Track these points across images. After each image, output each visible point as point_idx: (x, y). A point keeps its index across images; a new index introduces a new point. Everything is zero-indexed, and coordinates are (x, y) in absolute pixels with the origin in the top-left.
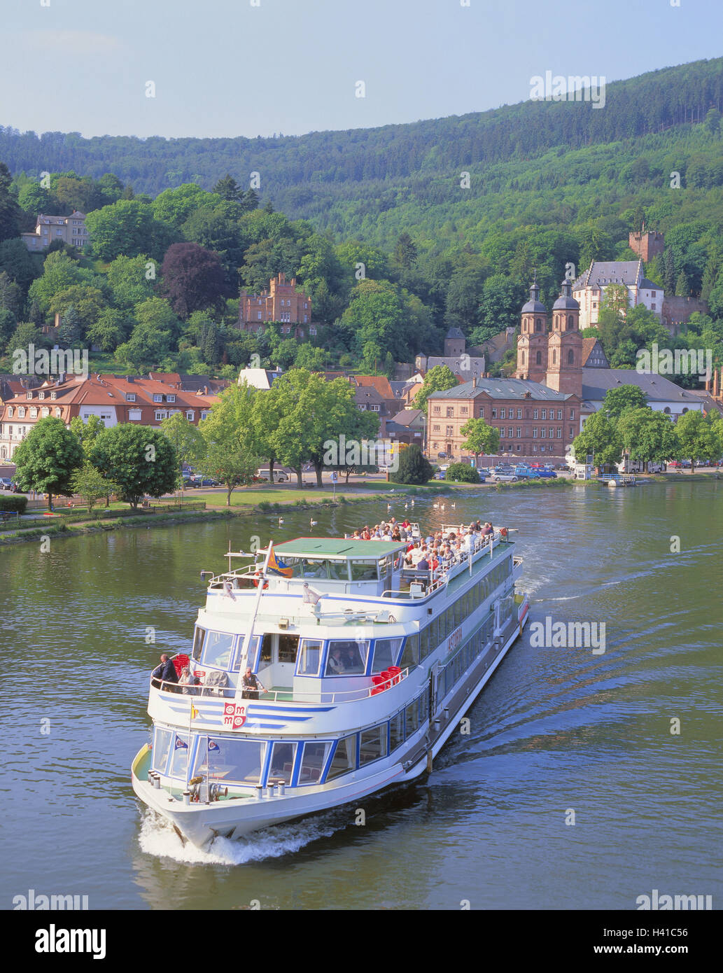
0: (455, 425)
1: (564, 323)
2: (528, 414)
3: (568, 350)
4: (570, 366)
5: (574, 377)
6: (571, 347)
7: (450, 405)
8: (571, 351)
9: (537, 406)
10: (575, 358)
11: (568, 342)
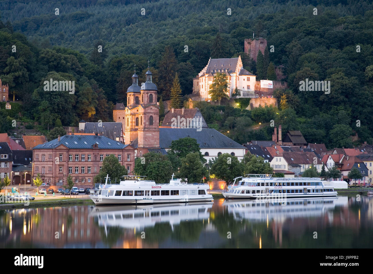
0: (46, 166)
1: (146, 99)
2: (96, 158)
3: (149, 116)
4: (151, 127)
5: (153, 133)
6: (151, 114)
7: (43, 153)
8: (151, 117)
9: (103, 153)
10: (154, 121)
11: (149, 111)
